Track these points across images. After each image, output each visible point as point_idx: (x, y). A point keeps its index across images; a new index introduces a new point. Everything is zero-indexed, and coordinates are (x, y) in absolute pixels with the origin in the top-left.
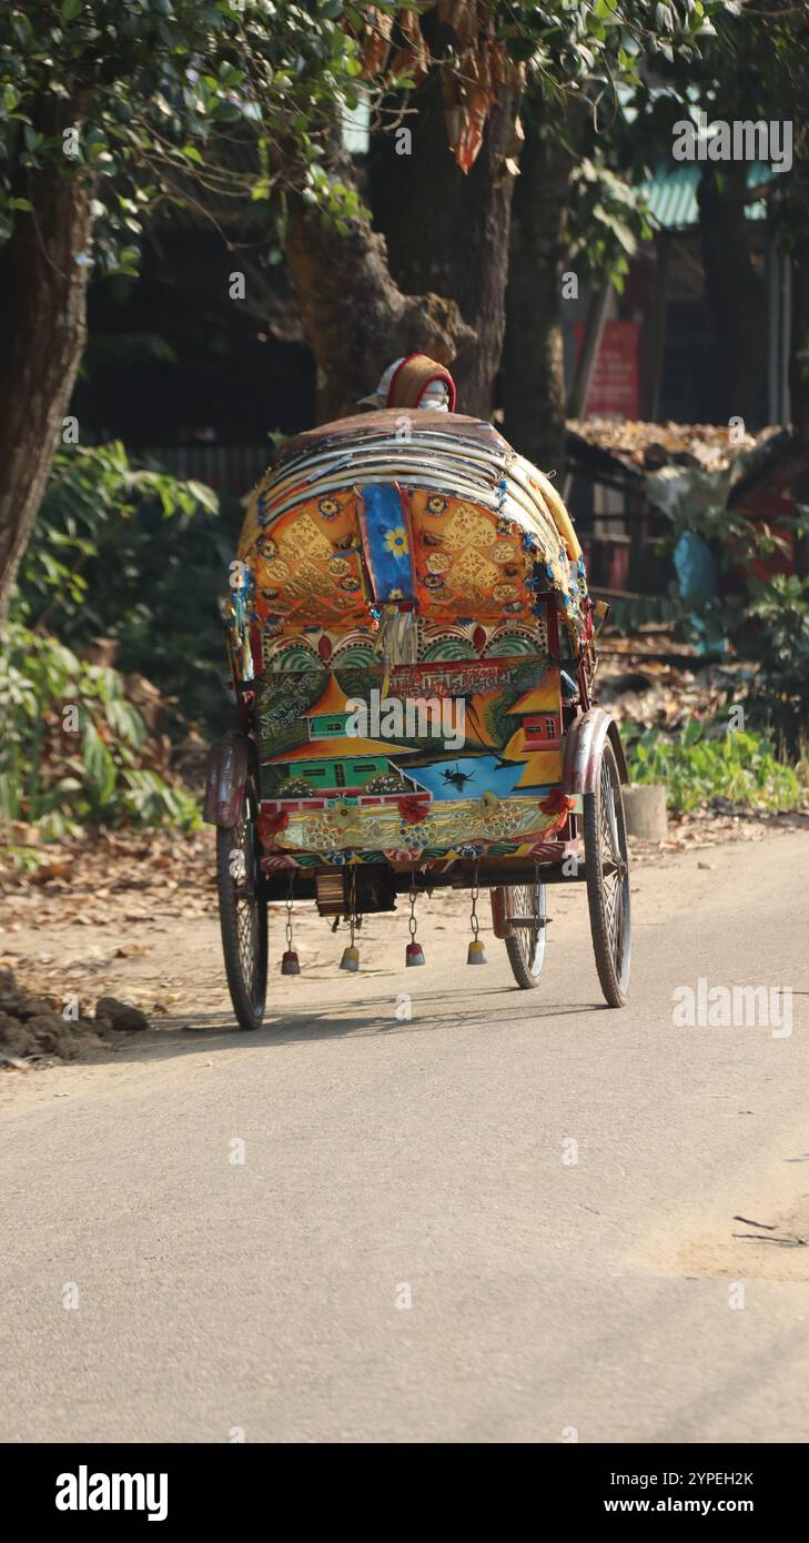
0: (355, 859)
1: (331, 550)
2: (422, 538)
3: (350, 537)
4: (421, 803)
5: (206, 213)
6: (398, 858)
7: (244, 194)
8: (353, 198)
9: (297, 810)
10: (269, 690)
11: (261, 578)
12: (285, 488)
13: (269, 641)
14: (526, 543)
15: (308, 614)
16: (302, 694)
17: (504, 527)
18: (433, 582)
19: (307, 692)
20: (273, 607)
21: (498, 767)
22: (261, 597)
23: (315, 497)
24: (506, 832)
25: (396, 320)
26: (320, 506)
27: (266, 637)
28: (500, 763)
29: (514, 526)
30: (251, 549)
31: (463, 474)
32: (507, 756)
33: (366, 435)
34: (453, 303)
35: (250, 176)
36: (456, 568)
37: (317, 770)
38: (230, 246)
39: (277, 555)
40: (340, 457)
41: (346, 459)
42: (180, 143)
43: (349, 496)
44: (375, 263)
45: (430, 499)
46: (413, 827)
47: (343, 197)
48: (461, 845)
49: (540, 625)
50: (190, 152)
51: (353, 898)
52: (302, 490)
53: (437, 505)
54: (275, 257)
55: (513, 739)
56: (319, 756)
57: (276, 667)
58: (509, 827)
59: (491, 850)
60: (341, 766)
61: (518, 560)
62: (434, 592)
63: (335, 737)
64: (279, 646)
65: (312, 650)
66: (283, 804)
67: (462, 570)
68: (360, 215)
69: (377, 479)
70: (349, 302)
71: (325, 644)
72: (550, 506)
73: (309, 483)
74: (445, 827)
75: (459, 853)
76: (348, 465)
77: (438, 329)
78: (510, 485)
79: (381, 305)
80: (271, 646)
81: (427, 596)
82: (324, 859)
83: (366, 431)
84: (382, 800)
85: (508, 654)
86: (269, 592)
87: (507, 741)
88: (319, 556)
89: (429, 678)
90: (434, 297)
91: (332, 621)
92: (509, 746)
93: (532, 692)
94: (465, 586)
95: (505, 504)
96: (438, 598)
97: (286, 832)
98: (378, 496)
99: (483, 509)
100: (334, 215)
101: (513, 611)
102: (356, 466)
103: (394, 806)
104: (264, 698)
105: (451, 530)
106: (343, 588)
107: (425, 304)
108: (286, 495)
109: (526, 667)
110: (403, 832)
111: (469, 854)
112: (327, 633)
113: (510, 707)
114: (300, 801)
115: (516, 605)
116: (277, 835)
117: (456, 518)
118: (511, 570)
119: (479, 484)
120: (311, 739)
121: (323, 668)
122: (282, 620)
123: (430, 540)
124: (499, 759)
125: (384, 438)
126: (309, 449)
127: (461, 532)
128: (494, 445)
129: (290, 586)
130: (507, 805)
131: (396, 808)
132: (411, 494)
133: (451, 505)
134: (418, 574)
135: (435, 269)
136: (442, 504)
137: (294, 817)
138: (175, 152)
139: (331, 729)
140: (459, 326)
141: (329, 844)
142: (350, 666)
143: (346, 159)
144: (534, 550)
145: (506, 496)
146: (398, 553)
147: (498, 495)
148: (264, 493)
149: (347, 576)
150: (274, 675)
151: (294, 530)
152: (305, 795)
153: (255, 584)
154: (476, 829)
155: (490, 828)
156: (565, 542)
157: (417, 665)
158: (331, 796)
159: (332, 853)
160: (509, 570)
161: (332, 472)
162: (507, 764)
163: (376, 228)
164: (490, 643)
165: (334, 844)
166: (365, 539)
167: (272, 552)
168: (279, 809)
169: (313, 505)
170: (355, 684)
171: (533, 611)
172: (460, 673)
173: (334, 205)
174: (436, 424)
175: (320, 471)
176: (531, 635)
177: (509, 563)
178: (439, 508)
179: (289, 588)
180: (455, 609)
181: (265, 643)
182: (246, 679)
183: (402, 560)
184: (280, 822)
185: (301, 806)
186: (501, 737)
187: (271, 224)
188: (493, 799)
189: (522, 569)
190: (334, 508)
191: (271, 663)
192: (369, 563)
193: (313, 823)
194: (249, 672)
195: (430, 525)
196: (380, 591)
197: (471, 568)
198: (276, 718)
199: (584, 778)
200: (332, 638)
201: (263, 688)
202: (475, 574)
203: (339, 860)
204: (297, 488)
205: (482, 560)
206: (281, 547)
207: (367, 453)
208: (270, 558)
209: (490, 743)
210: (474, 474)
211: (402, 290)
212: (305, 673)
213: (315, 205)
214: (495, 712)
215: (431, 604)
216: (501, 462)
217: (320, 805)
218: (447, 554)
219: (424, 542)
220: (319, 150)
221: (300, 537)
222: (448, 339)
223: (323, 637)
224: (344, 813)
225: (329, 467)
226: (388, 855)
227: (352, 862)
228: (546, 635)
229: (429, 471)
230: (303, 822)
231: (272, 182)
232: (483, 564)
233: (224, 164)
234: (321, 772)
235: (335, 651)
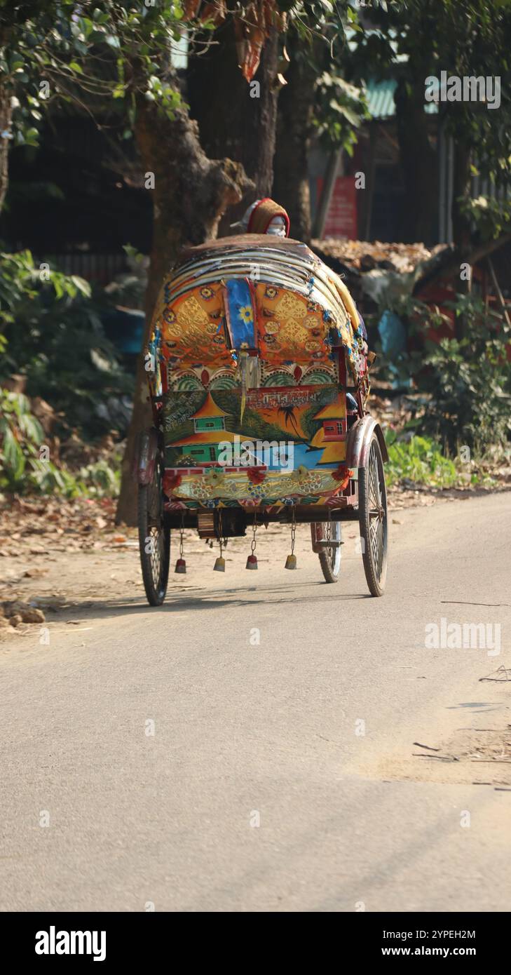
0: (221, 504)
1: (207, 318)
2: (262, 312)
3: (219, 311)
4: (261, 472)
5: (84, 106)
6: (247, 504)
7: (109, 94)
8: (177, 95)
9: (187, 474)
10: (171, 402)
11: (166, 335)
12: (180, 281)
13: (171, 373)
14: (325, 316)
15: (194, 357)
16: (191, 405)
17: (312, 307)
18: (269, 339)
19: (194, 404)
20: (173, 352)
21: (307, 451)
22: (166, 346)
23: (198, 286)
24: (312, 490)
25: (204, 175)
26: (201, 292)
27: (170, 370)
28: (309, 448)
29: (318, 306)
30: (160, 317)
31: (288, 274)
32: (313, 444)
33: (230, 249)
34: (240, 165)
35: (112, 82)
36: (282, 331)
37: (199, 451)
38: (99, 127)
39: (175, 320)
40: (214, 262)
41: (217, 264)
42: (68, 61)
43: (219, 286)
44: (191, 138)
45: (267, 289)
46: (257, 486)
47: (171, 97)
48: (284, 497)
49: (334, 366)
50: (75, 67)
51: (221, 527)
52: (190, 282)
53: (271, 292)
54: (127, 135)
55: (317, 434)
56: (200, 442)
57: (176, 388)
58: (313, 487)
59: (302, 501)
60: (214, 449)
61: (320, 327)
62: (269, 345)
63: (210, 431)
64: (177, 376)
65: (197, 378)
66: (178, 471)
67: (286, 332)
68: (182, 108)
69: (236, 276)
70: (174, 163)
71: (205, 375)
72: (341, 294)
73: (195, 278)
74: (276, 486)
75: (283, 503)
76: (219, 268)
77: (230, 180)
78: (316, 281)
79: (195, 165)
80: (173, 375)
81: (266, 347)
82: (202, 504)
83: (230, 247)
84: (238, 470)
85: (315, 383)
86: (171, 343)
87: (313, 436)
88: (201, 322)
89: (267, 396)
90: (228, 161)
91: (208, 361)
92: (314, 438)
93: (329, 406)
94: (288, 341)
95: (313, 293)
96: (272, 348)
97: (180, 488)
98: (236, 286)
99: (299, 295)
100: (165, 108)
101: (317, 357)
102: (224, 268)
103: (245, 474)
104: (168, 407)
105: (279, 308)
106: (215, 341)
107: (223, 165)
108: (182, 285)
109: (326, 391)
110: (250, 489)
111: (289, 503)
112: (206, 369)
113: (315, 415)
114: (189, 469)
115: (319, 354)
116: (175, 489)
117: (283, 301)
118: (316, 333)
119: (297, 280)
120: (196, 432)
121: (204, 389)
122: (179, 360)
123: (267, 313)
124: (309, 446)
125: (241, 252)
126: (195, 258)
127: (286, 309)
128: (307, 256)
129: (183, 340)
130: (313, 474)
131: (246, 474)
132: (256, 285)
133: (280, 293)
134: (259, 334)
135: (229, 143)
136: (274, 292)
137: (185, 479)
138: (65, 66)
139: (208, 426)
140: (244, 179)
141: (205, 495)
142: (220, 389)
143: (173, 72)
144: (330, 320)
145: (314, 288)
146: (246, 321)
147: (308, 287)
148: (169, 284)
149: (218, 335)
150: (174, 393)
151: (186, 306)
152: (192, 465)
153: (162, 338)
154: (295, 488)
155: (303, 488)
156: (350, 316)
157: (260, 389)
158: (207, 466)
159: (207, 501)
160: (315, 333)
161: (209, 272)
162: (313, 449)
163: (192, 117)
164: (304, 376)
165: (208, 496)
166: (227, 312)
167: (172, 319)
168: (176, 473)
169: (197, 291)
170: (223, 399)
171: (329, 357)
172: (285, 394)
173: (166, 102)
174: (272, 244)
175: (201, 271)
176: (329, 372)
177: (315, 329)
178: (273, 295)
179: (182, 341)
180: (283, 355)
181: (169, 374)
182: (158, 395)
183: (249, 326)
184: (176, 481)
185: (189, 472)
186: (310, 432)
187: (126, 114)
188: (305, 470)
189: (322, 332)
190: (209, 293)
191: (172, 385)
192: (229, 326)
193: (196, 482)
194: (160, 390)
195: (268, 304)
196: (235, 343)
197: (292, 331)
198: (175, 419)
199: (359, 459)
200: (209, 371)
201: (168, 401)
202: (294, 335)
203: (211, 505)
204: (188, 281)
205: (298, 326)
206: (178, 315)
207: (231, 260)
208: (171, 322)
209: (303, 436)
210: (295, 274)
211: (208, 156)
212: (193, 392)
213: (153, 101)
214: (306, 418)
215: (269, 352)
216: (311, 267)
217: (201, 472)
218: (277, 322)
219: (263, 315)
220: (157, 66)
221: (189, 310)
222: (237, 188)
223: (205, 371)
224: (215, 477)
225: (207, 268)
226: (240, 503)
227: (219, 506)
228: (338, 372)
229: (267, 272)
230: (191, 482)
231: (126, 87)
232: (299, 329)
233: (96, 75)
234: (201, 452)
235: (211, 378)
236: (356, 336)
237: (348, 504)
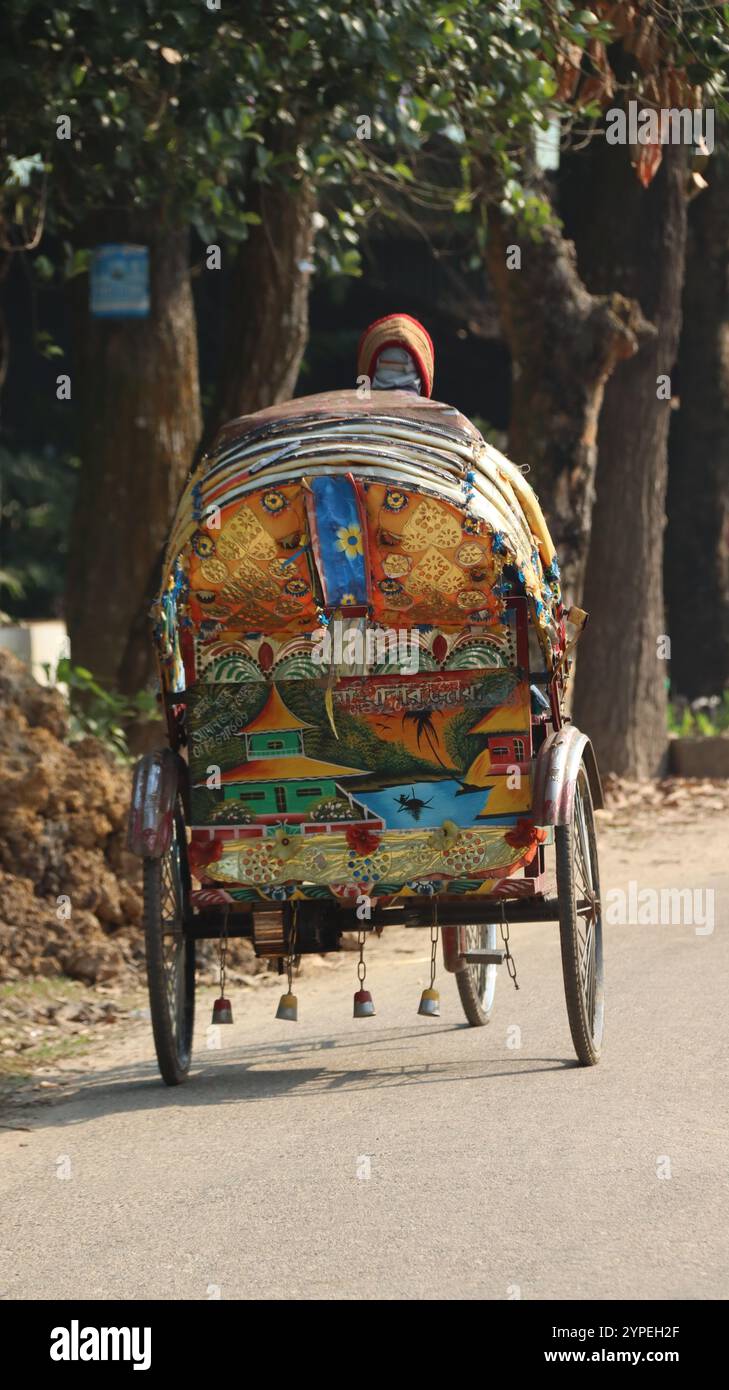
0: (297, 894)
1: (274, 549)
2: (378, 537)
3: (297, 536)
4: (372, 832)
5: (416, 224)
6: (346, 894)
7: (447, 207)
8: (546, 209)
9: (233, 838)
10: (202, 704)
11: (196, 579)
12: (225, 478)
13: (203, 648)
14: (496, 544)
15: (248, 619)
16: (239, 709)
17: (472, 526)
18: (390, 586)
19: (244, 706)
20: (209, 611)
21: (459, 793)
22: (196, 601)
23: (259, 489)
24: (468, 866)
25: (584, 317)
26: (263, 500)
27: (199, 643)
28: (462, 788)
29: (483, 524)
30: (186, 545)
31: (425, 465)
32: (470, 780)
33: (315, 420)
34: (636, 303)
35: (453, 190)
36: (415, 572)
37: (255, 794)
38: (436, 254)
39: (214, 552)
40: (288, 444)
41: (294, 446)
42: (392, 162)
43: (297, 489)
44: (565, 267)
45: (388, 493)
46: (363, 859)
47: (537, 209)
48: (417, 879)
49: (508, 634)
50: (401, 170)
51: (293, 938)
52: (243, 481)
53: (396, 500)
54: (475, 263)
55: (475, 763)
56: (256, 778)
57: (211, 678)
58: (471, 861)
59: (451, 886)
60: (283, 790)
61: (486, 563)
62: (391, 597)
63: (276, 757)
64: (213, 654)
65: (251, 658)
66: (216, 831)
67: (422, 574)
68: (552, 224)
69: (329, 471)
70: (542, 302)
71: (266, 652)
72: (522, 501)
73: (251, 473)
74: (398, 860)
75: (415, 890)
76: (296, 454)
77: (619, 324)
78: (478, 478)
79: (570, 305)
80: (205, 653)
81: (383, 602)
82: (262, 894)
83: (316, 415)
84: (329, 829)
85: (471, 667)
86: (205, 595)
87: (469, 765)
88: (262, 555)
89: (383, 691)
90: (618, 298)
91: (275, 626)
92: (471, 769)
93: (499, 708)
94: (426, 590)
95: (473, 500)
96: (395, 604)
97: (220, 863)
98: (329, 489)
99: (446, 505)
100: (529, 225)
101: (479, 619)
102: (305, 456)
103: (342, 836)
104: (197, 712)
105: (409, 529)
106: (287, 591)
107: (609, 304)
108: (225, 487)
109: (491, 680)
110: (351, 865)
111: (426, 891)
112: (268, 640)
113: (474, 725)
114: (236, 828)
115: (482, 614)
116: (209, 867)
117: (417, 515)
118: (478, 575)
119: (443, 477)
120: (250, 759)
121: (263, 679)
122: (219, 626)
123: (388, 540)
124: (463, 785)
125: (336, 424)
126: (251, 435)
127: (423, 532)
128: (460, 432)
129: (229, 588)
130: (469, 836)
131: (344, 837)
132: (367, 487)
133: (412, 501)
134: (373, 578)
135: (618, 272)
136: (402, 499)
137: (229, 847)
138: (389, 169)
139: (272, 748)
140: (640, 322)
141: (268, 877)
142: (296, 678)
143: (540, 175)
144: (504, 551)
145: (474, 490)
146: (350, 554)
147: (464, 489)
148: (201, 484)
149: (294, 579)
150: (208, 686)
151: (234, 527)
152: (242, 821)
153: (189, 586)
154: (436, 862)
155: (450, 862)
156: (538, 542)
157: (370, 678)
158: (271, 822)
159: (272, 887)
160: (476, 575)
161: (278, 462)
162: (470, 789)
163: (566, 235)
164: (451, 653)
165: (273, 877)
166: (314, 537)
167: (208, 551)
168: (212, 836)
169: (256, 499)
170: (300, 697)
171: (502, 619)
172: (417, 686)
173: (529, 216)
174: (394, 409)
175: (264, 460)
176: (498, 645)
177: (476, 567)
178: (398, 504)
179: (228, 592)
180: (414, 616)
181: (199, 650)
182: (176, 690)
183: (355, 562)
184: (213, 852)
185: (237, 834)
186: (463, 759)
187: (472, 234)
188: (454, 829)
189: (489, 574)
190: (279, 503)
191: (204, 672)
192: (318, 563)
193: (250, 853)
194: (180, 682)
195: (388, 522)
196: (330, 595)
197: (434, 572)
198: (210, 734)
199: (557, 808)
200: (275, 645)
201: (196, 701)
202: (437, 579)
203: (279, 896)
204: (238, 480)
205: (446, 563)
206: (219, 544)
207: (318, 441)
208: (206, 556)
209: (451, 766)
210: (438, 466)
211: (591, 291)
212: (243, 684)
213: (512, 217)
214: (456, 731)
215: (388, 610)
216: (468, 452)
217: (258, 833)
218: (406, 556)
219: (382, 542)
220: (515, 166)
221: (240, 533)
222: (630, 335)
223: (265, 644)
224: (285, 842)
225: (275, 456)
226: (334, 891)
227: (294, 898)
228: (515, 645)
229: (388, 462)
230: (240, 852)
231: (473, 196)
232: (446, 568)
233: (430, 180)
234: (260, 796)
235: (277, 659)
236: (549, 578)
237: (536, 892)
